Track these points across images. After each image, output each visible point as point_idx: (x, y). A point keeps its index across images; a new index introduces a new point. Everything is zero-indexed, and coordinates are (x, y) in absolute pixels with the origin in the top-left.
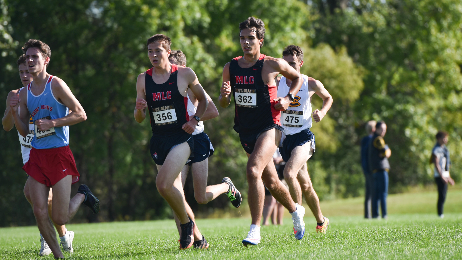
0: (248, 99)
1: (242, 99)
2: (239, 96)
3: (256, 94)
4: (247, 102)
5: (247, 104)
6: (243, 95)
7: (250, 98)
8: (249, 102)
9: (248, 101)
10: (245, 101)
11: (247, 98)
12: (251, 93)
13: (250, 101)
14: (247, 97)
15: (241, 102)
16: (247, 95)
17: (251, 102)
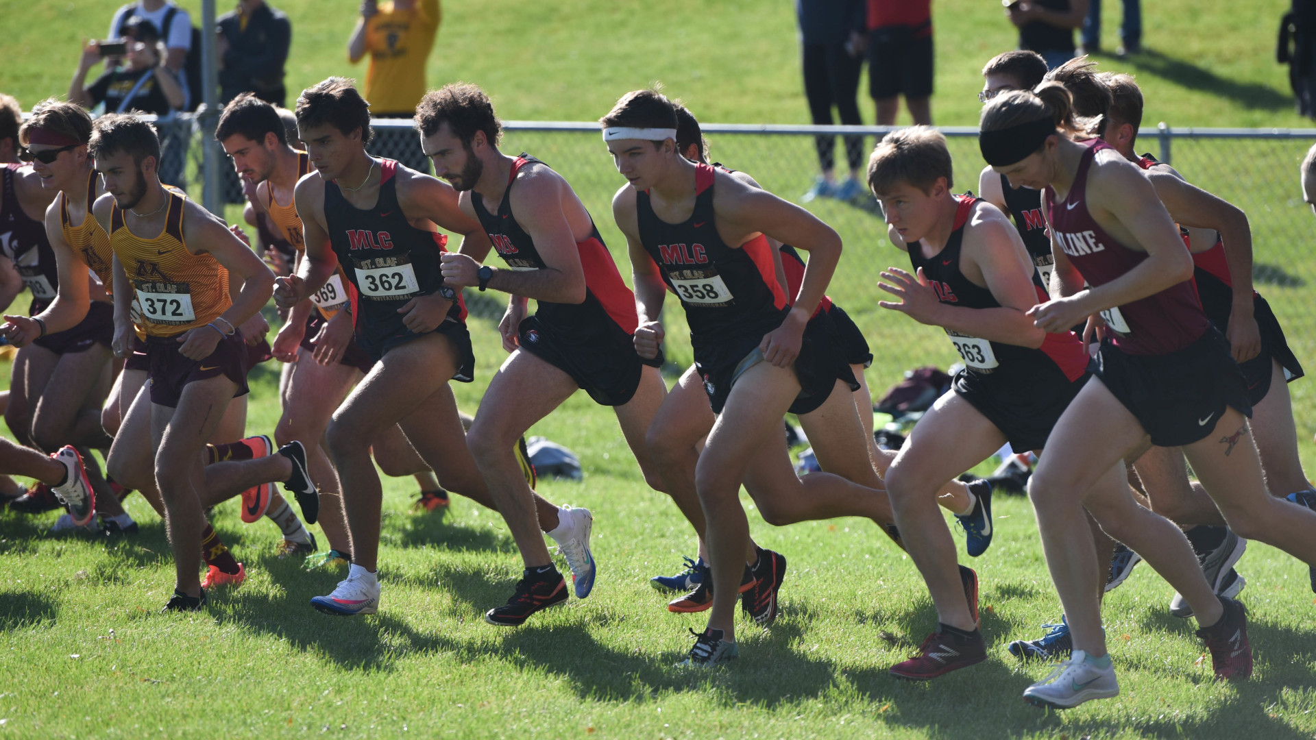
0: (394, 282)
1: (378, 282)
2: (367, 278)
3: (410, 266)
4: (393, 288)
5: (393, 292)
6: (376, 273)
7: (397, 277)
8: (397, 287)
9: (394, 285)
10: (387, 285)
11: (390, 279)
12: (397, 265)
13: (401, 285)
14: (390, 276)
15: (376, 289)
16: (389, 271)
17: (404, 287)
